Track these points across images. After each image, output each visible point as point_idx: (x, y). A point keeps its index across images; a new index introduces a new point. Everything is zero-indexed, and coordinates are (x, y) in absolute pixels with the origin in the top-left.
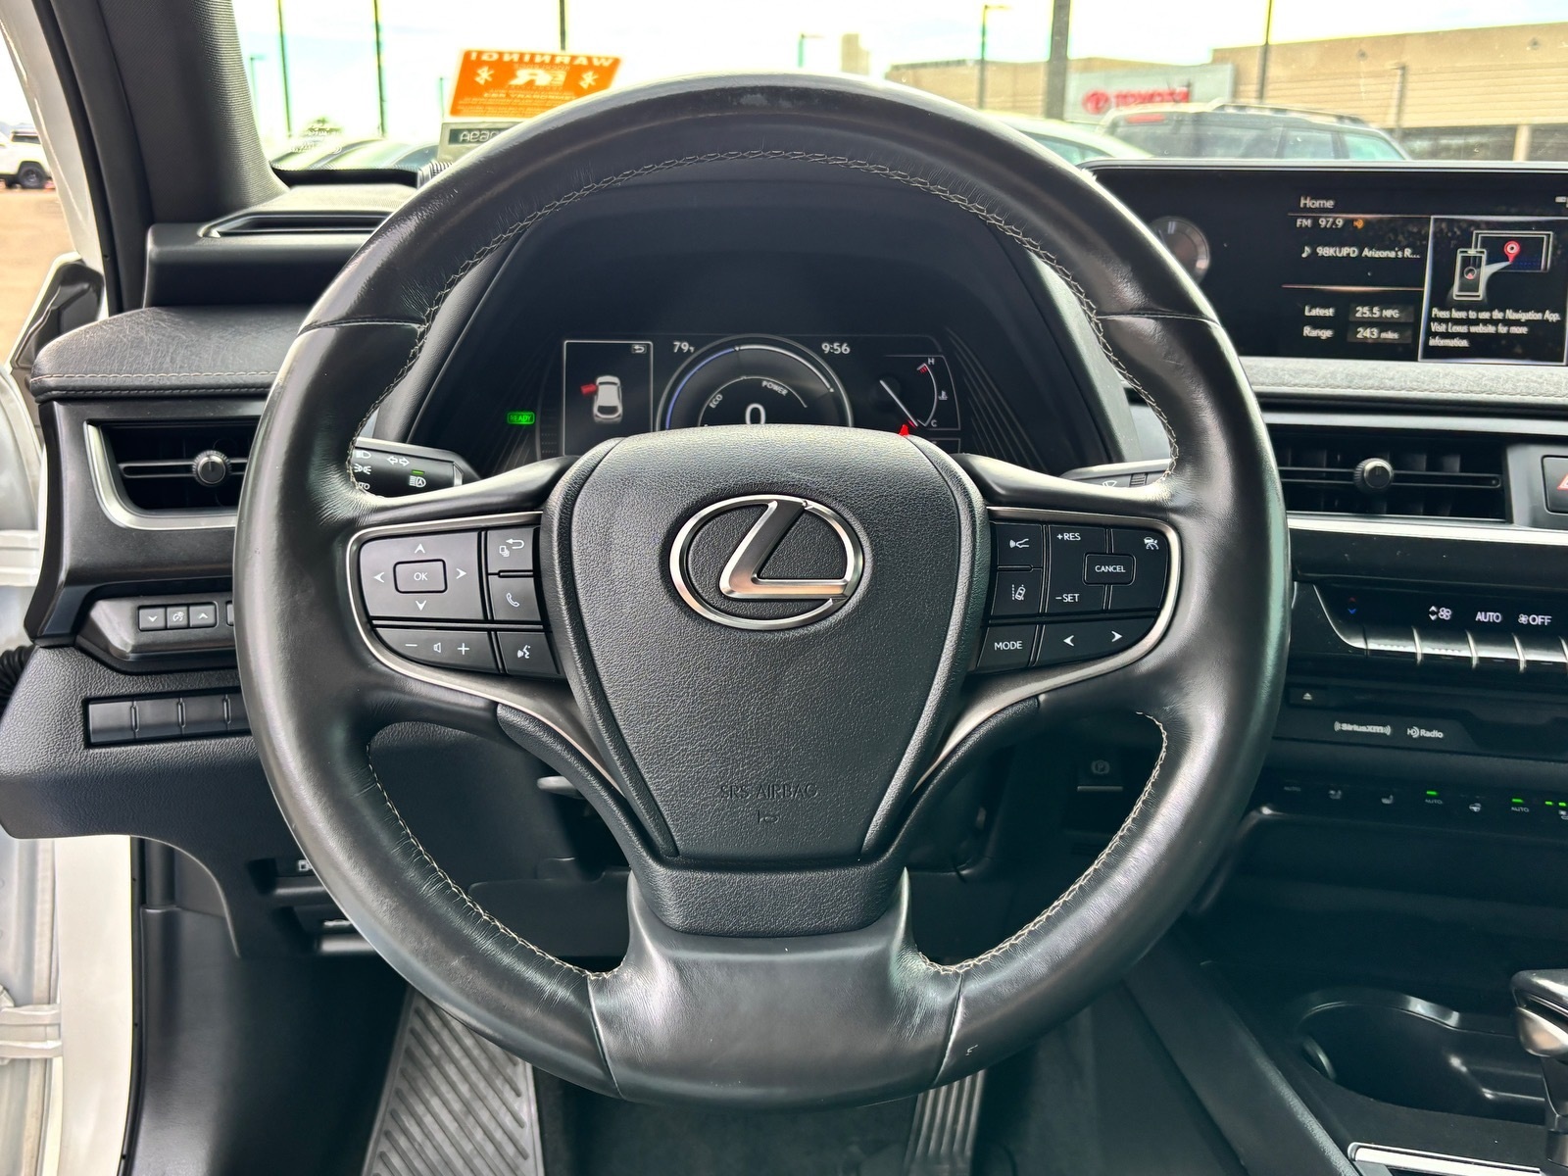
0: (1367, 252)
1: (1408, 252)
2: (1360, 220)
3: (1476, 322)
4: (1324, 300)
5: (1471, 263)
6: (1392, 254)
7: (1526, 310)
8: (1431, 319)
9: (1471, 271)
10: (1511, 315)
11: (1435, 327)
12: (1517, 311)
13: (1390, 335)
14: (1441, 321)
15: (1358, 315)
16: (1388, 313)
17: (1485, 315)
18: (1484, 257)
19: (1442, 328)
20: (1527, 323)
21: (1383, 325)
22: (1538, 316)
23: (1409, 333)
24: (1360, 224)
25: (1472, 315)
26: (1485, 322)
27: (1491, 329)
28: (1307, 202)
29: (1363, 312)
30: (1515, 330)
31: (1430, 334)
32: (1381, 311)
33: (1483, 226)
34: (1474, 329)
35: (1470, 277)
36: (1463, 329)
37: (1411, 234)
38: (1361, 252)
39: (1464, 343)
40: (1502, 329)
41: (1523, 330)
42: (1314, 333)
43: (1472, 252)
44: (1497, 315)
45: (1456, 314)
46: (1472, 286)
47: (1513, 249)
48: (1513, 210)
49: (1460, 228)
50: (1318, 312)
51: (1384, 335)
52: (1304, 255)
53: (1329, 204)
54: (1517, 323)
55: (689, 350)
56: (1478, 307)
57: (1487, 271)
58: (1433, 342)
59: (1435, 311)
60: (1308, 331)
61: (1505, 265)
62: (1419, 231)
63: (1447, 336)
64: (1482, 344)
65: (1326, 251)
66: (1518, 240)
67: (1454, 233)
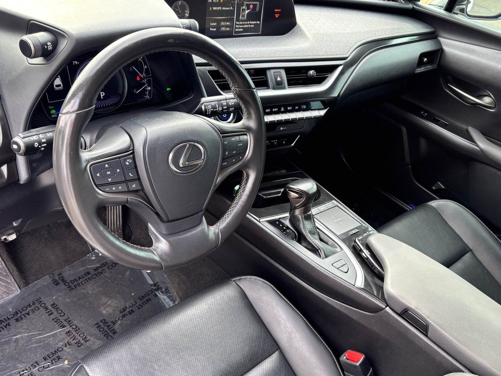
0: (223, 8)
1: (231, 8)
4: (214, 21)
5: (244, 10)
6: (228, 9)
7: (254, 21)
8: (236, 24)
9: (244, 12)
10: (251, 22)
11: (237, 26)
13: (228, 29)
14: (238, 25)
15: (221, 24)
16: (228, 23)
17: (246, 23)
18: (246, 9)
19: (238, 27)
20: (254, 24)
21: (227, 26)
22: (256, 22)
23: (232, 28)
24: (222, 1)
25: (244, 23)
26: (246, 24)
27: (247, 26)
29: (222, 23)
31: (236, 28)
32: (226, 23)
33: (246, 1)
34: (244, 26)
35: (243, 14)
36: (242, 26)
37: (232, 3)
38: (222, 8)
39: (242, 30)
40: (249, 26)
41: (253, 26)
42: (213, 30)
43: (244, 7)
44: (248, 23)
45: (241, 23)
46: (243, 16)
47: (251, 6)
49: (242, 2)
50: (213, 24)
51: (227, 29)
52: (210, 10)
54: (252, 24)
55: (77, 63)
56: (245, 21)
57: (247, 12)
58: (236, 30)
59: (237, 22)
60: (211, 29)
61: (250, 10)
62: (234, 3)
63: (239, 28)
64: (245, 30)
65: (215, 8)
66: (252, 4)
67: (240, 3)
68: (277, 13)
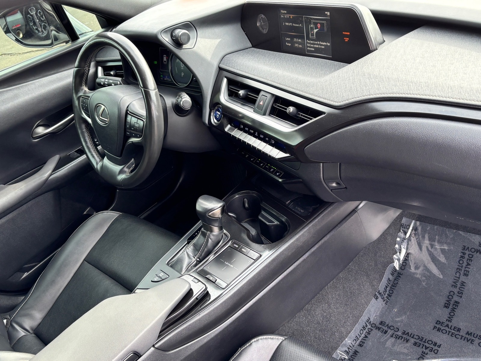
0: (294, 25)
1: (301, 25)
2: (292, 16)
3: (315, 44)
4: (288, 36)
5: (312, 29)
6: (298, 26)
8: (307, 43)
9: (312, 31)
11: (308, 45)
12: (322, 42)
13: (301, 46)
14: (309, 43)
16: (299, 40)
18: (314, 27)
20: (324, 45)
21: (299, 43)
22: (326, 44)
23: (304, 46)
24: (291, 17)
25: (314, 42)
26: (317, 44)
27: (317, 46)
28: (282, 11)
29: (295, 40)
30: (322, 47)
33: (313, 19)
34: (315, 46)
35: (312, 32)
36: (313, 46)
39: (313, 49)
40: (320, 47)
41: (323, 47)
42: (288, 44)
43: (312, 26)
45: (312, 42)
46: (312, 35)
47: (319, 26)
48: (318, 15)
49: (309, 19)
50: (288, 39)
51: (299, 46)
52: (284, 25)
53: (286, 12)
54: (322, 45)
56: (315, 40)
57: (315, 31)
58: (308, 49)
59: (308, 40)
61: (318, 29)
62: (302, 20)
63: (310, 47)
64: (317, 50)
65: (287, 24)
66: (319, 23)
67: (308, 21)
68: (347, 36)
